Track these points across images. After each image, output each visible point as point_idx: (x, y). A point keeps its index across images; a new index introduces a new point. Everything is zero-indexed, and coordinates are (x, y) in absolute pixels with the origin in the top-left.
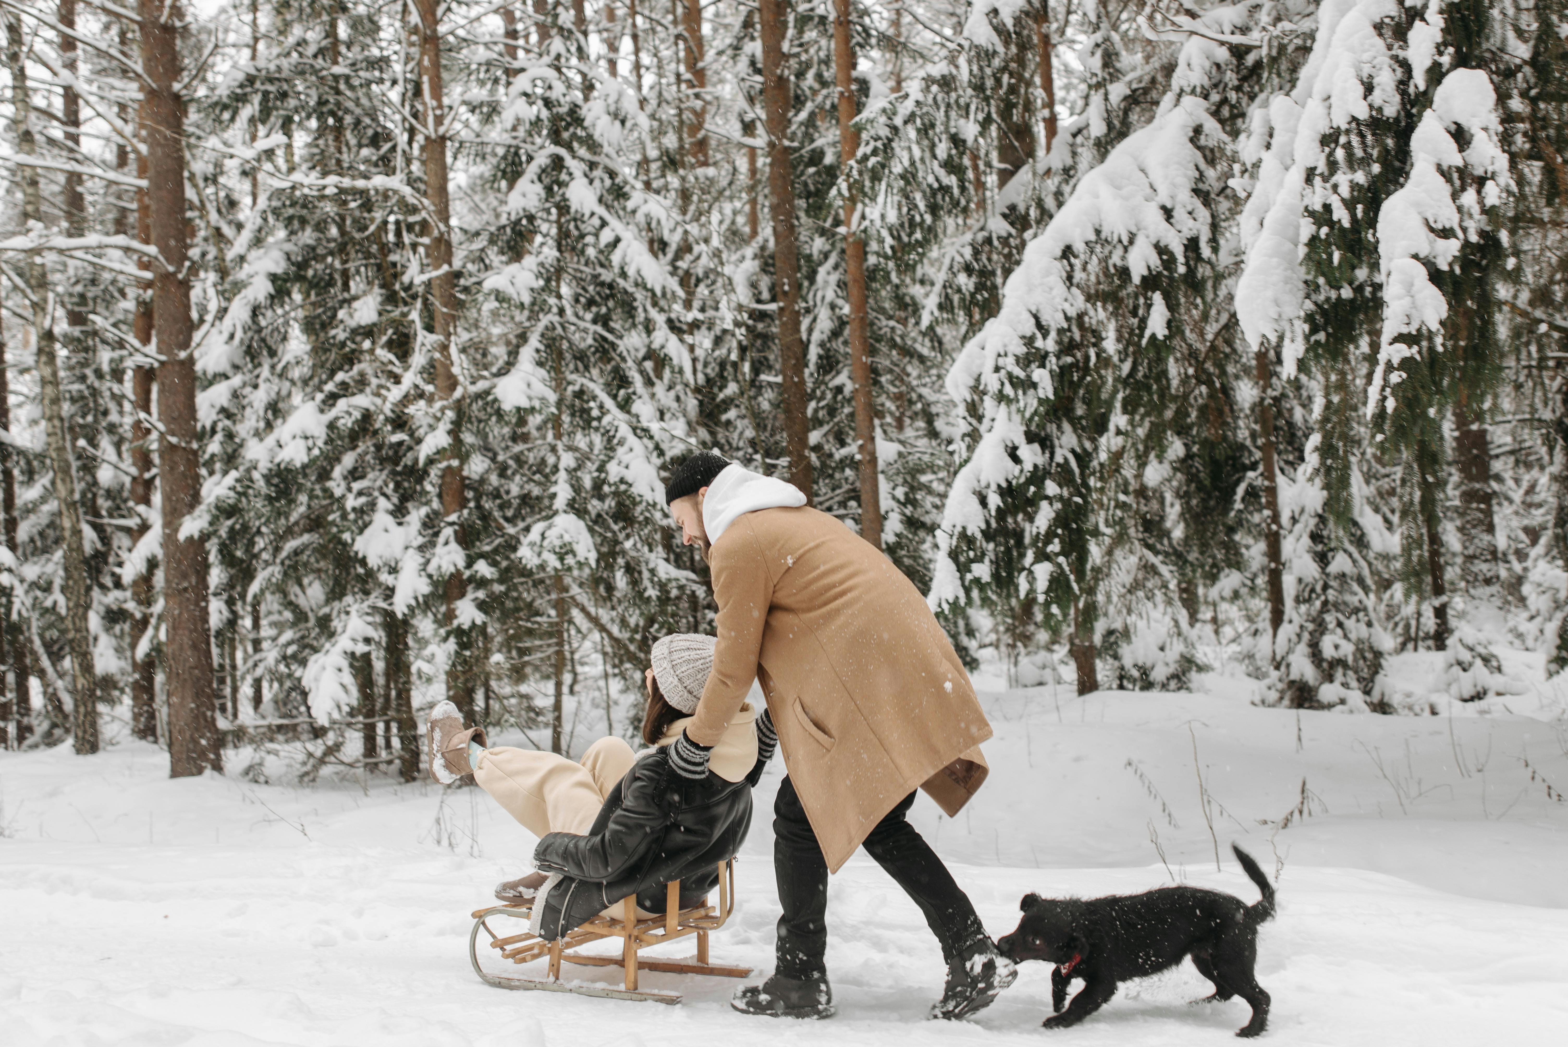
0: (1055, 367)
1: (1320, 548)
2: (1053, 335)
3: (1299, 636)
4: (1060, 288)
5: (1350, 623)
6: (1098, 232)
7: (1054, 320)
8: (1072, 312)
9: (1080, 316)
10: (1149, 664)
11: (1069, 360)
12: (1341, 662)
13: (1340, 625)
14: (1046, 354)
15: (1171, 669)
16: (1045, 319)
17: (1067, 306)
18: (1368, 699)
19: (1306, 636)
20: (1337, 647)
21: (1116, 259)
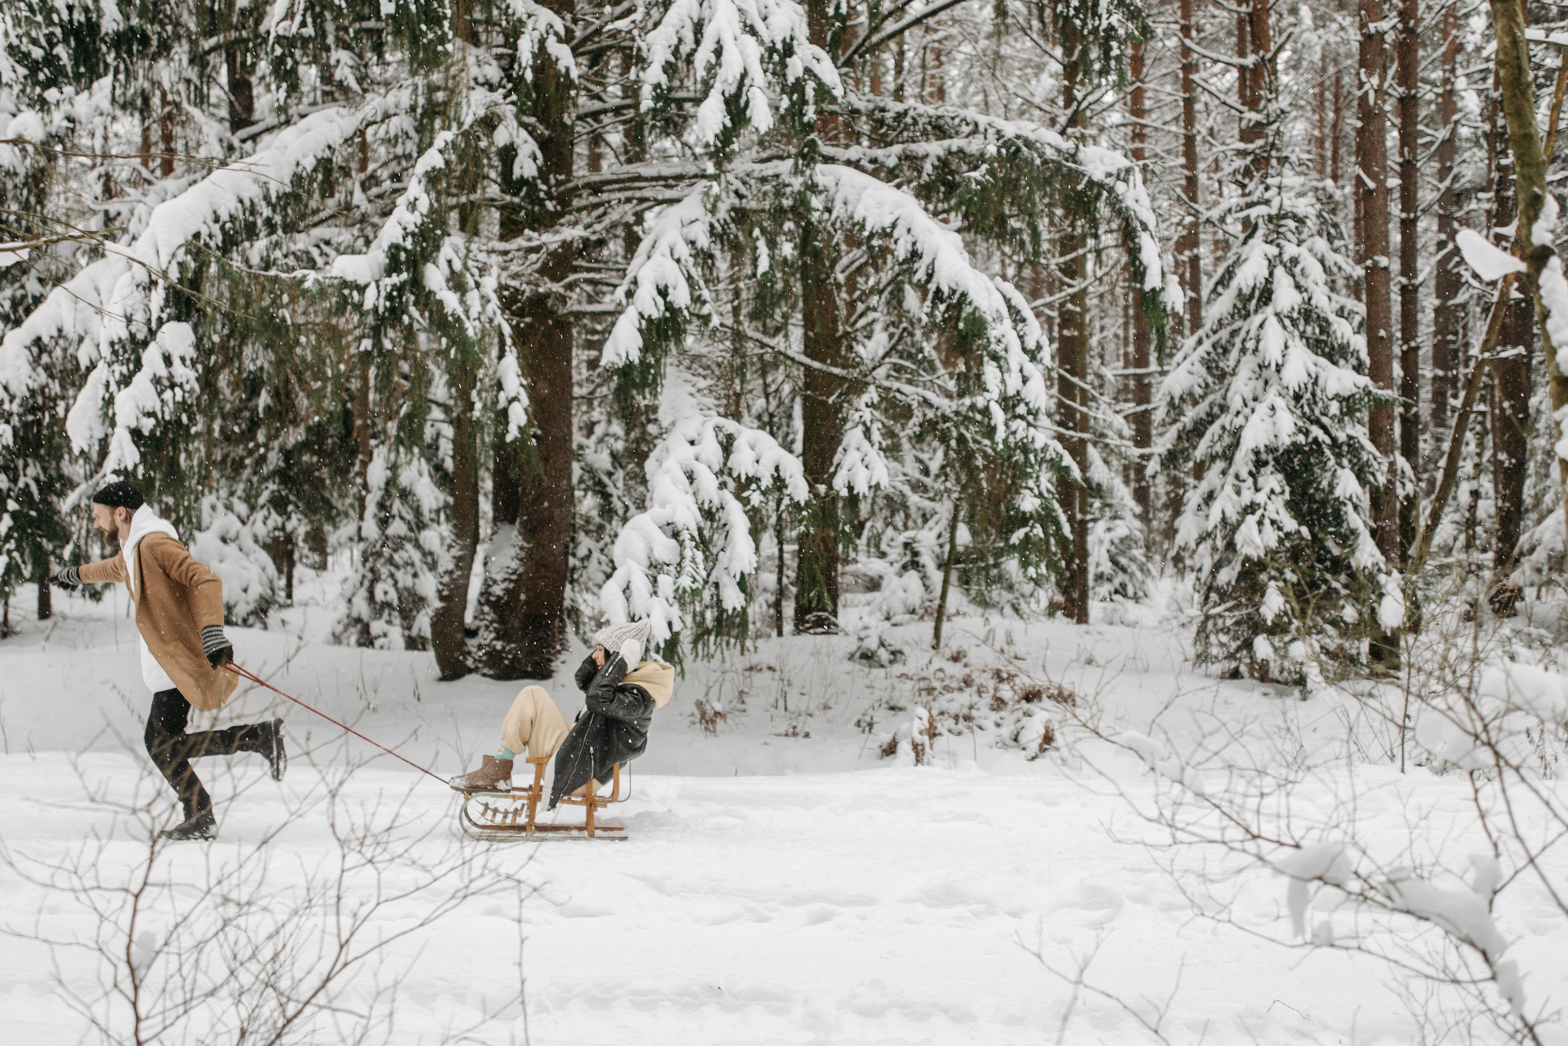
0: (17, 424)
1: (382, 514)
2: (17, 401)
3: (362, 584)
4: (26, 369)
5: (399, 575)
6: (60, 330)
7: (21, 391)
8: (35, 386)
9: (43, 388)
10: (232, 602)
11: (30, 418)
12: (387, 605)
13: (392, 575)
14: (11, 414)
15: (251, 607)
16: (13, 388)
17: (30, 382)
18: (406, 633)
19: (366, 583)
20: (386, 593)
21: (71, 350)
